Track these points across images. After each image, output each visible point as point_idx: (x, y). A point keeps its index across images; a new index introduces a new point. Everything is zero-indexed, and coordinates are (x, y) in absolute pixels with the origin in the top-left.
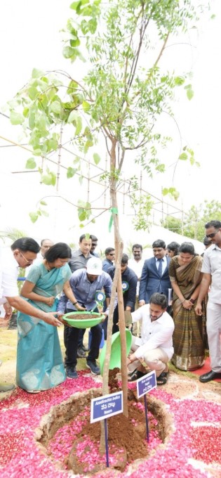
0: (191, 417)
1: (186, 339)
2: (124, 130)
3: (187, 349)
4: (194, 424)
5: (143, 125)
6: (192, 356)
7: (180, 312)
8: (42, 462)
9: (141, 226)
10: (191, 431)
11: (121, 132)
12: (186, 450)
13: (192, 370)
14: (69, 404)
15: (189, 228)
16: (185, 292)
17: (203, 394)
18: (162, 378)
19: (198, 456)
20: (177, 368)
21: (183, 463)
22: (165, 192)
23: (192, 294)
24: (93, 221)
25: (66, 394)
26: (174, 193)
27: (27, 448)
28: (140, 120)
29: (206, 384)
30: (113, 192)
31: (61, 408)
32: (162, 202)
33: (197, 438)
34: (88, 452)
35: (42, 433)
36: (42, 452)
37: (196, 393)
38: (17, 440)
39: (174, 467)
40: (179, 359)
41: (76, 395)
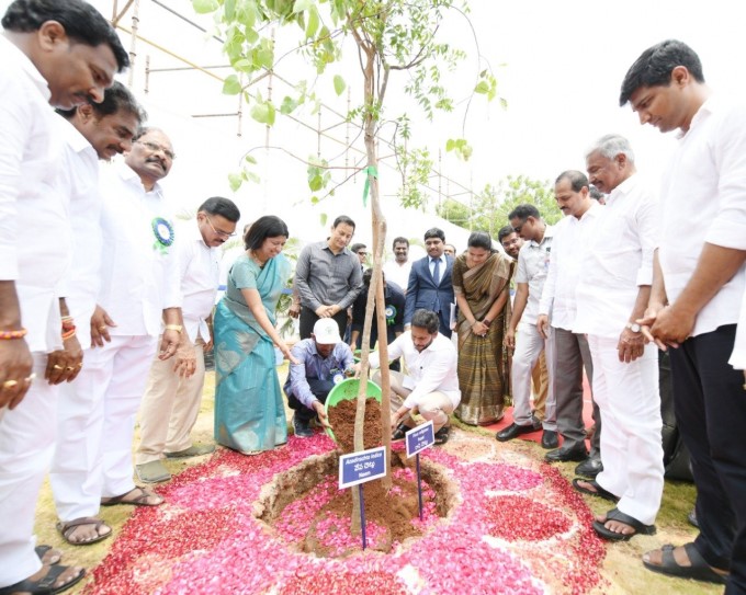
0: (486, 485)
1: (477, 379)
2: (389, 31)
3: (477, 395)
4: (490, 493)
5: (420, 25)
6: (485, 405)
7: (469, 341)
8: (268, 545)
9: (412, 200)
10: (485, 501)
11: (384, 35)
12: (479, 525)
13: (485, 424)
14: (302, 470)
15: (480, 220)
16: (476, 309)
17: (502, 456)
18: (442, 435)
19: (496, 532)
20: (462, 422)
21: (475, 541)
22: (450, 145)
23: (487, 312)
24: (331, 193)
25: (296, 457)
26: (464, 147)
27: (243, 527)
28: (415, 16)
29: (506, 443)
30: (369, 139)
31: (290, 477)
32: (440, 175)
33: (494, 509)
34: (333, 533)
35: (263, 508)
36: (266, 532)
37: (491, 455)
38: (227, 517)
39: (464, 545)
40: (467, 409)
41: (311, 459)
